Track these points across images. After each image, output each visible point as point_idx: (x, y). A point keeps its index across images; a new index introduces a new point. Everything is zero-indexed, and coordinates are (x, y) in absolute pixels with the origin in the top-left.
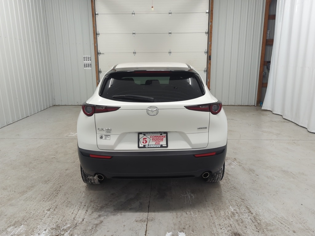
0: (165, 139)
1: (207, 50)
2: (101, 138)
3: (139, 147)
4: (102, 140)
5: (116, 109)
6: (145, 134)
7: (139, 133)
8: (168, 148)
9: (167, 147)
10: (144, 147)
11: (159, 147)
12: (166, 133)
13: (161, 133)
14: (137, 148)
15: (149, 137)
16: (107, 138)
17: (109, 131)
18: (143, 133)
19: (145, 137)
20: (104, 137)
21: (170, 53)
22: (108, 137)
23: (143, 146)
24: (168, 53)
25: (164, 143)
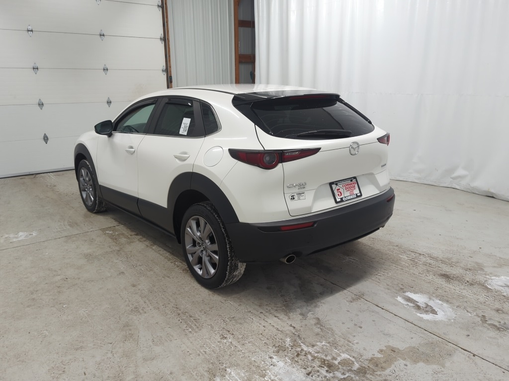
0: (356, 185)
1: (165, 68)
2: (293, 198)
3: (337, 202)
4: (293, 202)
5: (315, 151)
6: (336, 183)
7: (331, 184)
8: (363, 197)
9: (361, 195)
10: (342, 200)
11: (355, 198)
12: (355, 178)
13: (351, 179)
14: (336, 205)
15: (341, 186)
16: (301, 198)
17: (302, 186)
18: (335, 182)
19: (338, 187)
20: (296, 197)
21: (105, 70)
22: (302, 195)
23: (339, 200)
24: (102, 70)
25: (356, 191)
